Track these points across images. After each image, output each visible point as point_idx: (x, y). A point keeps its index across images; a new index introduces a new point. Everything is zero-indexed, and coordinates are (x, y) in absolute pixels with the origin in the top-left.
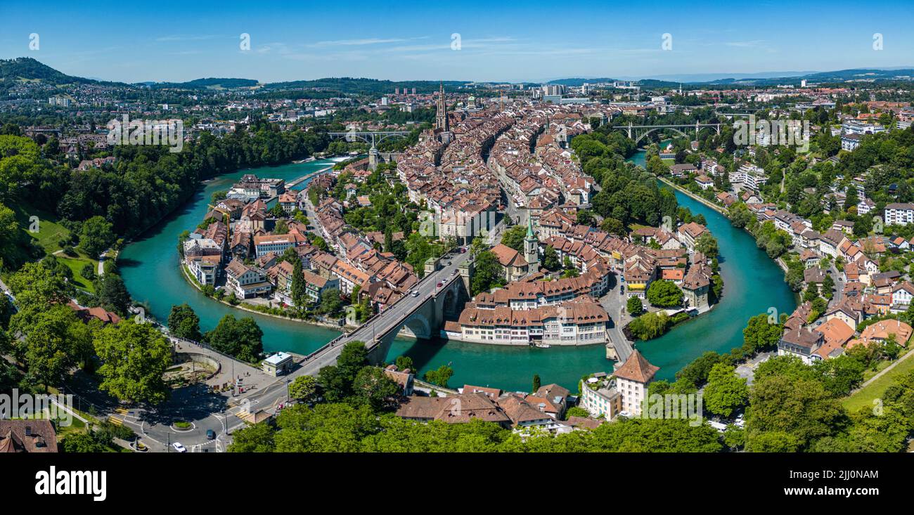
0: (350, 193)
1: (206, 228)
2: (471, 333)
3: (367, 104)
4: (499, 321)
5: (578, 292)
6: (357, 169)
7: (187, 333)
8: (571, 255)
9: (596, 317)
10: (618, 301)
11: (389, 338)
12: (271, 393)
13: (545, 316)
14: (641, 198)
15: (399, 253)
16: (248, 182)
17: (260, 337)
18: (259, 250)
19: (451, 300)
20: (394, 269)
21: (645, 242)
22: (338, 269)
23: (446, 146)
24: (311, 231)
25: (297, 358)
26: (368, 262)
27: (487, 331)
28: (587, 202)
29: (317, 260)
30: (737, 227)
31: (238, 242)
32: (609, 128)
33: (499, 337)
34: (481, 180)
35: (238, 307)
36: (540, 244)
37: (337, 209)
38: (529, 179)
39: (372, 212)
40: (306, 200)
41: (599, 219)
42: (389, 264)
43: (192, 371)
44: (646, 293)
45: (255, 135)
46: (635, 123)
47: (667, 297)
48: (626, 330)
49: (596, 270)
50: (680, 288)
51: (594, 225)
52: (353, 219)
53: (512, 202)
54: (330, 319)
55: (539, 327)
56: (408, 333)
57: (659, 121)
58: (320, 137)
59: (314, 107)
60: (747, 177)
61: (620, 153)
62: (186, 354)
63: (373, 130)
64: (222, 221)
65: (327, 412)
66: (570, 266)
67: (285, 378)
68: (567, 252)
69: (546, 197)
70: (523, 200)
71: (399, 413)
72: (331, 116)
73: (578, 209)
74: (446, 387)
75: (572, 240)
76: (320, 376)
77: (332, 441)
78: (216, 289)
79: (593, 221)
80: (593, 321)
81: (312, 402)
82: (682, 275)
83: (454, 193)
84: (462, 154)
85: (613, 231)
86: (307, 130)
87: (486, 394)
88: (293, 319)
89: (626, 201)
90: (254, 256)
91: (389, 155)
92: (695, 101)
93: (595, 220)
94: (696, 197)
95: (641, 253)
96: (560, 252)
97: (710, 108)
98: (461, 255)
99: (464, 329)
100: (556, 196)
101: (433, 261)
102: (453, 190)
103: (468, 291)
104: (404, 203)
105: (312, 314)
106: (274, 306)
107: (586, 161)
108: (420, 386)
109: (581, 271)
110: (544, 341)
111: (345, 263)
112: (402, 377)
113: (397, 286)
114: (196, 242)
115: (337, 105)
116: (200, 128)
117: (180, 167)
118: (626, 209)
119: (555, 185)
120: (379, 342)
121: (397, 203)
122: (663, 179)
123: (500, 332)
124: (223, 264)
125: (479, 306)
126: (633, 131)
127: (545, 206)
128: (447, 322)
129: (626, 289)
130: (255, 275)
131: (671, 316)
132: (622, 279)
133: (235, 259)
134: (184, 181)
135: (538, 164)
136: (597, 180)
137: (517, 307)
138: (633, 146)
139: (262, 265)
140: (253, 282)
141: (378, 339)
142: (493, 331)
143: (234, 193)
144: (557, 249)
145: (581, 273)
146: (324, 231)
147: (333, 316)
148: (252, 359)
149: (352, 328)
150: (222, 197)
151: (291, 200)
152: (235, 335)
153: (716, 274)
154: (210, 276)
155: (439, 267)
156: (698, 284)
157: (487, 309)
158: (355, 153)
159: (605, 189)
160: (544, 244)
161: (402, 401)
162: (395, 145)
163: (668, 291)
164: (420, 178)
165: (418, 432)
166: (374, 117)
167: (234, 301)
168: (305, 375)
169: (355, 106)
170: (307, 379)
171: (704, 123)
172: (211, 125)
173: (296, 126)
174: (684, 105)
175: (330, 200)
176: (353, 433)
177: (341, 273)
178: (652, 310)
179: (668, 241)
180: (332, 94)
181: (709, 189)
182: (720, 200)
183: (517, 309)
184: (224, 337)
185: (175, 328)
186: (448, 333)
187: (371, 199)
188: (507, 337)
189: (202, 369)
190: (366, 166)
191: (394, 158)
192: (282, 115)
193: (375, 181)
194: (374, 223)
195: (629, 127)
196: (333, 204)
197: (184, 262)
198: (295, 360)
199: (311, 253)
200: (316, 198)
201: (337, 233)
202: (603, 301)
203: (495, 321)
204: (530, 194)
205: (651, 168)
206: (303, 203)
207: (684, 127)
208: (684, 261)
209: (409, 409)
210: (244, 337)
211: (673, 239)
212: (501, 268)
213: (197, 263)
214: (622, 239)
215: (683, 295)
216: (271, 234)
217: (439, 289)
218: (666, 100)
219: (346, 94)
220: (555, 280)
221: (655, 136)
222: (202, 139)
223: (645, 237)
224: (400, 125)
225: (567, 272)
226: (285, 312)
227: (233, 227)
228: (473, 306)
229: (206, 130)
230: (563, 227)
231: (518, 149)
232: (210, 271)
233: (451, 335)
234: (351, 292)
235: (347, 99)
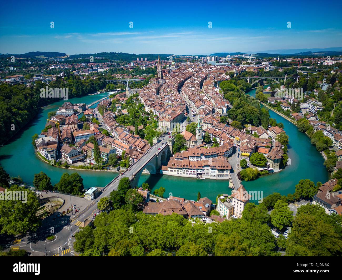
0: (118, 108)
1: (47, 131)
2: (172, 171)
3: (124, 65)
4: (184, 166)
5: (219, 154)
6: (121, 97)
7: (45, 187)
8: (217, 137)
9: (226, 167)
10: (236, 160)
11: (139, 174)
12: (90, 209)
13: (204, 164)
14: (252, 112)
15: (141, 135)
16: (67, 106)
17: (82, 181)
18: (76, 139)
19: (164, 156)
20: (140, 143)
21: (252, 133)
22: (115, 144)
23: (161, 86)
24: (101, 127)
25: (100, 189)
26: (128, 140)
27: (179, 170)
28: (225, 113)
29: (105, 141)
30: (301, 132)
31: (65, 136)
32: (239, 78)
33: (184, 173)
34: (177, 101)
35: (69, 168)
36: (203, 131)
37: (112, 116)
38: (199, 101)
39: (129, 117)
40: (97, 113)
41: (230, 121)
42: (137, 140)
43: (51, 207)
44: (249, 158)
45: (67, 82)
46: (252, 75)
47: (259, 162)
48: (239, 175)
49: (227, 144)
50: (266, 158)
51: (228, 124)
52: (120, 120)
53: (191, 112)
54: (113, 168)
55: (201, 169)
56: (146, 172)
57: (265, 75)
58: (102, 82)
59: (97, 67)
60: (311, 106)
61: (243, 90)
62: (46, 198)
63: (127, 79)
64: (55, 127)
65: (115, 215)
66: (216, 142)
67: (96, 200)
68: (215, 135)
69: (207, 110)
70: (196, 110)
71: (144, 211)
72: (106, 72)
73: (221, 116)
74: (163, 197)
75: (217, 130)
76: (110, 196)
77: (118, 229)
78: (57, 161)
79: (227, 122)
80: (224, 168)
81: (108, 210)
82: (268, 151)
83: (165, 107)
84: (168, 89)
85: (237, 127)
86: (95, 79)
87: (179, 200)
88: (96, 170)
89: (244, 113)
90: (74, 142)
91: (135, 90)
92: (286, 64)
93: (229, 121)
94: (280, 114)
95: (249, 139)
96: (211, 135)
97: (295, 68)
98: (168, 135)
99: (170, 169)
100: (211, 109)
101: (156, 138)
102: (165, 106)
103: (171, 152)
104: (143, 112)
105: (105, 167)
106: (87, 165)
107: (226, 93)
108: (152, 197)
109: (220, 145)
110: (203, 176)
111: (118, 141)
112: (144, 193)
113: (141, 150)
114: (43, 139)
115: (109, 66)
116: (35, 79)
117: (26, 101)
118: (244, 117)
119: (211, 104)
120: (135, 177)
121: (140, 112)
122: (263, 104)
123: (185, 171)
124: (59, 148)
125: (176, 158)
126: (251, 79)
127: (206, 114)
128: (163, 166)
129: (240, 155)
130: (76, 151)
131: (260, 171)
132: (239, 150)
133: (65, 145)
134: (30, 108)
135: (203, 94)
136: (231, 102)
137: (192, 160)
138: (250, 87)
139: (79, 146)
140: (75, 155)
141: (134, 175)
142: (182, 170)
143: (60, 112)
144: (210, 134)
145: (220, 146)
146: (107, 127)
147: (114, 166)
148: (80, 193)
149: (123, 171)
150: (54, 115)
151: (90, 113)
152: (70, 183)
153: (285, 153)
154: (53, 155)
155: (159, 141)
156: (275, 157)
157: (179, 160)
158: (119, 89)
159: (234, 107)
160: (204, 131)
161: (145, 205)
162: (138, 86)
163: (260, 158)
164: (150, 100)
165: (152, 220)
166: (128, 72)
167: (67, 166)
168: (104, 197)
169: (118, 66)
170: (105, 199)
171: (290, 76)
172: (41, 78)
173: (89, 77)
174: (280, 66)
175: (109, 112)
176: (126, 224)
177: (116, 146)
178: (251, 167)
179: (263, 134)
180: (106, 61)
181: (288, 110)
182: (293, 117)
183: (192, 161)
184: (64, 185)
185: (38, 186)
186: (163, 171)
187: (128, 111)
188: (187, 174)
189: (55, 204)
190: (125, 96)
191: (138, 92)
192: (81, 72)
193: (129, 102)
194: (130, 122)
195: (249, 77)
196: (111, 114)
197: (37, 151)
198: (99, 190)
199: (102, 138)
200: (102, 111)
201: (113, 127)
202: (229, 159)
203: (183, 166)
204: (199, 108)
205: (258, 98)
206: (96, 114)
207: (278, 78)
208: (270, 145)
209: (148, 209)
210: (75, 183)
211: (265, 134)
212: (186, 142)
213: (45, 150)
214: (240, 131)
215: (267, 162)
216: (82, 131)
217: (159, 151)
218: (270, 63)
219: (113, 61)
220: (209, 148)
221: (261, 83)
222: (37, 85)
223: (252, 131)
224: (140, 75)
225: (214, 144)
226: (92, 167)
227: (62, 129)
228: (173, 159)
229: (39, 80)
230: (214, 124)
231: (195, 87)
232: (53, 153)
233: (165, 172)
234: (121, 154)
235: (113, 63)
